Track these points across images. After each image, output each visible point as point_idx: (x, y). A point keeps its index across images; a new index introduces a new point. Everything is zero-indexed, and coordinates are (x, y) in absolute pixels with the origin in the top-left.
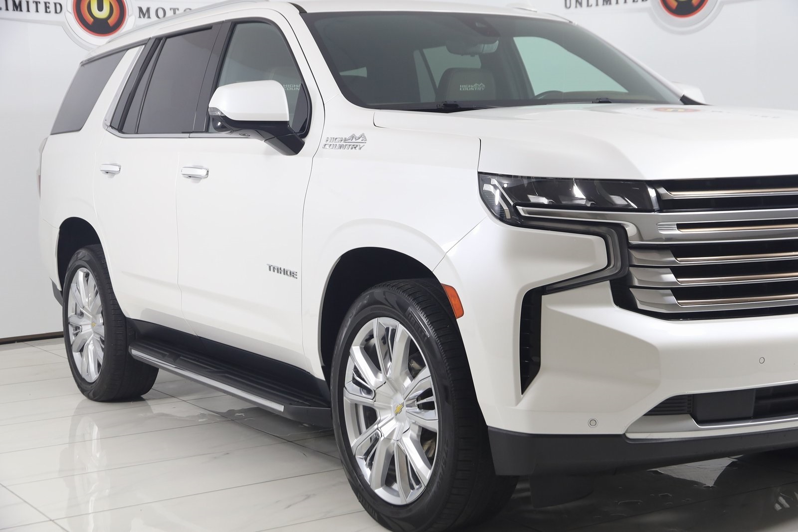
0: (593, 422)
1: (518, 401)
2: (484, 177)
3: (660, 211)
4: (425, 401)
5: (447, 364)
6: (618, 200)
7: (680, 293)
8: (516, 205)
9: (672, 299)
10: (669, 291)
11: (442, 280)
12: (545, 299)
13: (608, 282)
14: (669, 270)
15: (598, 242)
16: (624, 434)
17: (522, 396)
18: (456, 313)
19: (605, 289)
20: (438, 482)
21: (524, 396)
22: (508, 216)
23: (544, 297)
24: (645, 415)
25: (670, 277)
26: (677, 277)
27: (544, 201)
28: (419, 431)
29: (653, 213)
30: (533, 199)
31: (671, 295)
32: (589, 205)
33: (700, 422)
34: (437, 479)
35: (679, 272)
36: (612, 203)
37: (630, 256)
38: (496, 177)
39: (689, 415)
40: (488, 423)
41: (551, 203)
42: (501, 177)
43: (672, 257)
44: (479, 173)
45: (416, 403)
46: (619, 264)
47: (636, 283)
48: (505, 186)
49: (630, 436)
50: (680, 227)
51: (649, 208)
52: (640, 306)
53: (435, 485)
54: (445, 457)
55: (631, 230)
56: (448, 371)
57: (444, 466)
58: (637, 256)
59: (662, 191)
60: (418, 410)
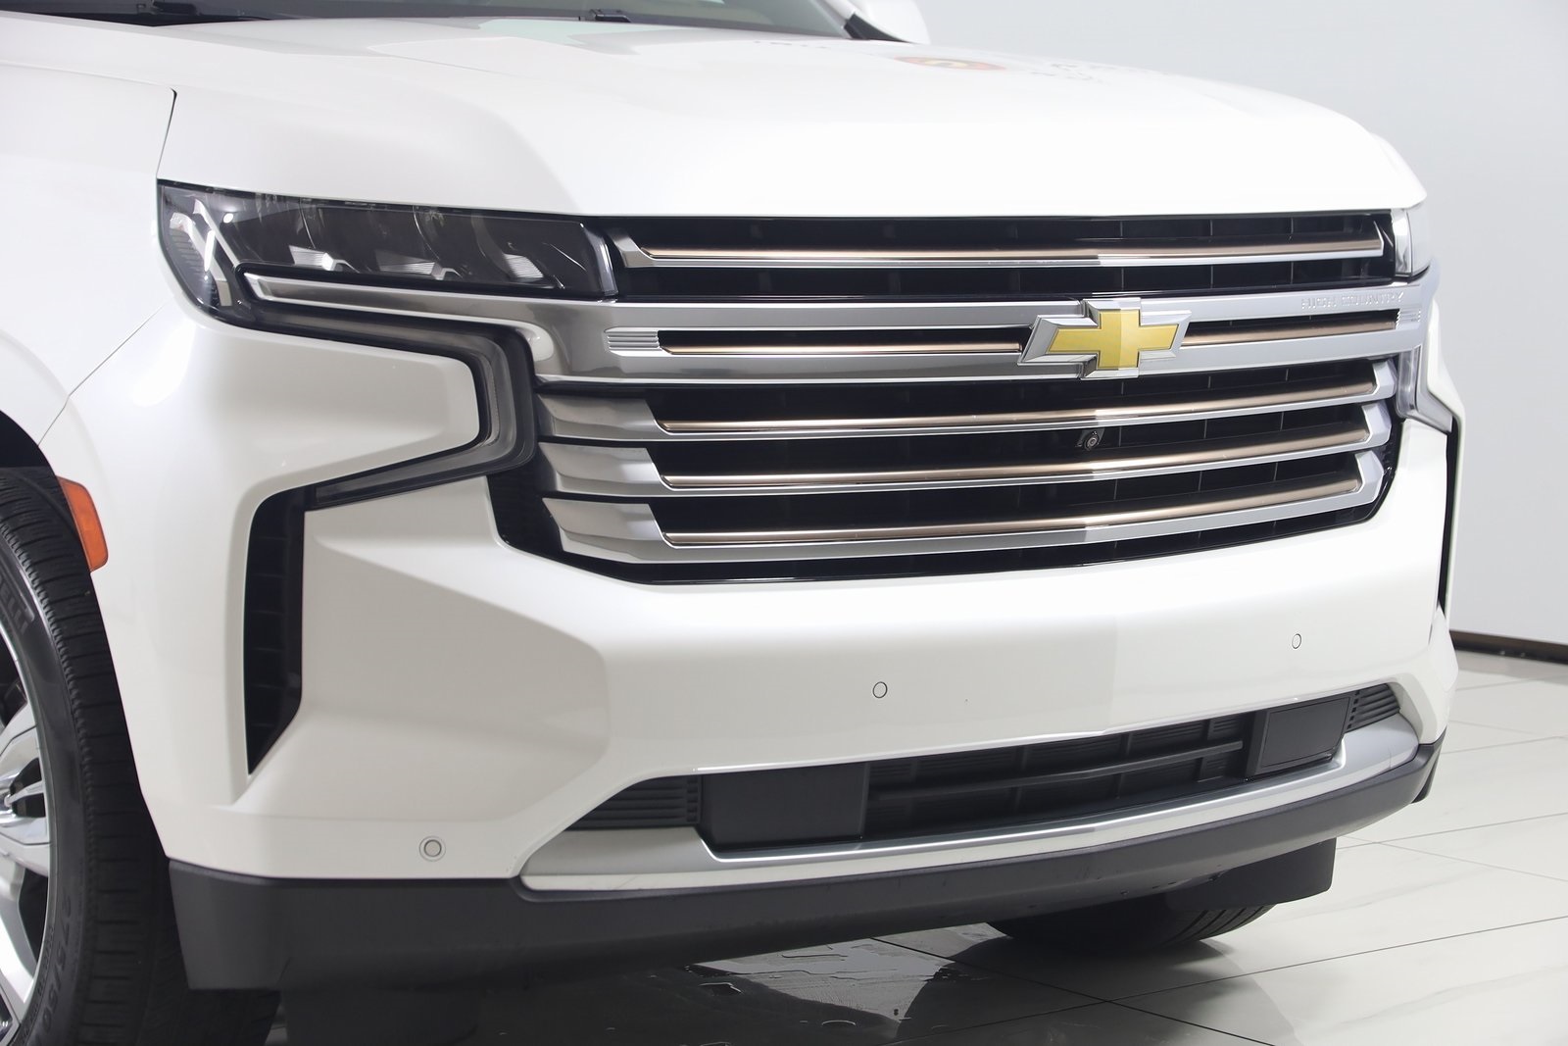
0: (432, 846)
1: (239, 790)
2: (172, 194)
3: (620, 298)
4: (25, 792)
5: (75, 692)
6: (524, 268)
7: (673, 514)
8: (244, 268)
9: (652, 528)
10: (646, 508)
11: (61, 468)
12: (313, 519)
13: (482, 481)
14: (644, 452)
15: (454, 375)
16: (517, 880)
17: (249, 777)
18: (91, 555)
19: (475, 498)
20: (47, 1011)
21: (253, 780)
22: (226, 300)
23: (311, 517)
24: (571, 829)
25: (646, 472)
26: (662, 471)
27: (326, 262)
28: (17, 876)
29: (599, 303)
30: (300, 256)
31: (651, 519)
32: (440, 277)
33: (720, 848)
34: (45, 1004)
35: (668, 457)
36: (510, 275)
37: (540, 414)
38: (206, 196)
39: (692, 831)
40: (170, 851)
41: (341, 269)
42: (220, 196)
43: (650, 419)
44: (161, 182)
45: (10, 800)
46: (512, 434)
47: (560, 487)
48: (228, 219)
49: (534, 882)
50: (667, 339)
51: (595, 289)
52: (569, 546)
53: (40, 1019)
54: (63, 943)
55: (541, 343)
56: (77, 713)
57: (59, 967)
58: (559, 411)
59: (627, 246)
60: (13, 818)
